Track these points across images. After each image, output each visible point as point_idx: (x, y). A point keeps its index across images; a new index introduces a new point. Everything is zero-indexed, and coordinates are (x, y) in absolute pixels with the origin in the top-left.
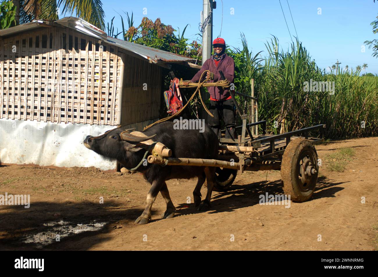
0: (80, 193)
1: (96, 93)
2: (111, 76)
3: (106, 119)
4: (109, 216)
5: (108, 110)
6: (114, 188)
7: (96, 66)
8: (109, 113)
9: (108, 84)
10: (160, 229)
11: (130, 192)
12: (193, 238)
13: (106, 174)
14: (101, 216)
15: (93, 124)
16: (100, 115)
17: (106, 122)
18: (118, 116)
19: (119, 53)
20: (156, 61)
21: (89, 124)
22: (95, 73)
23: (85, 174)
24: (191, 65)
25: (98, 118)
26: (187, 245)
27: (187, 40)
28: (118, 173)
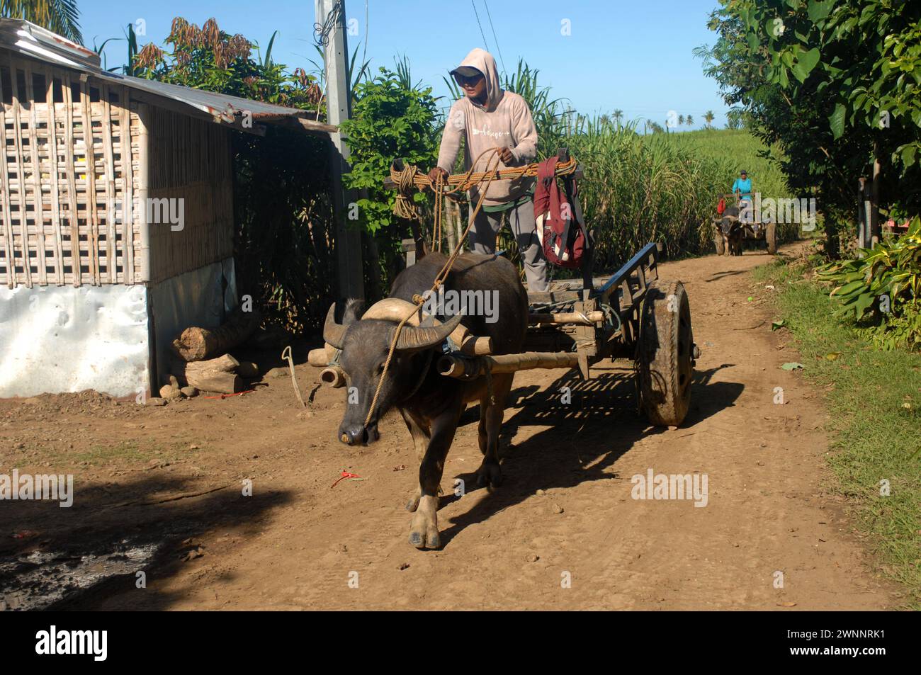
0: (70, 463)
1: (81, 207)
2: (117, 162)
3: (114, 269)
4: (160, 524)
5: (116, 246)
6: (154, 442)
7: (76, 139)
8: (119, 253)
9: (110, 182)
10: (304, 549)
11: (197, 448)
12: (402, 569)
13: (126, 406)
14: (139, 526)
15: (82, 285)
16: (96, 260)
17: (114, 277)
18: (143, 259)
19: (132, 103)
20: (231, 117)
21: (72, 286)
22: (75, 158)
23: (73, 411)
24: (306, 125)
25: (91, 269)
26: (393, 593)
27: (283, 67)
28: (156, 400)
